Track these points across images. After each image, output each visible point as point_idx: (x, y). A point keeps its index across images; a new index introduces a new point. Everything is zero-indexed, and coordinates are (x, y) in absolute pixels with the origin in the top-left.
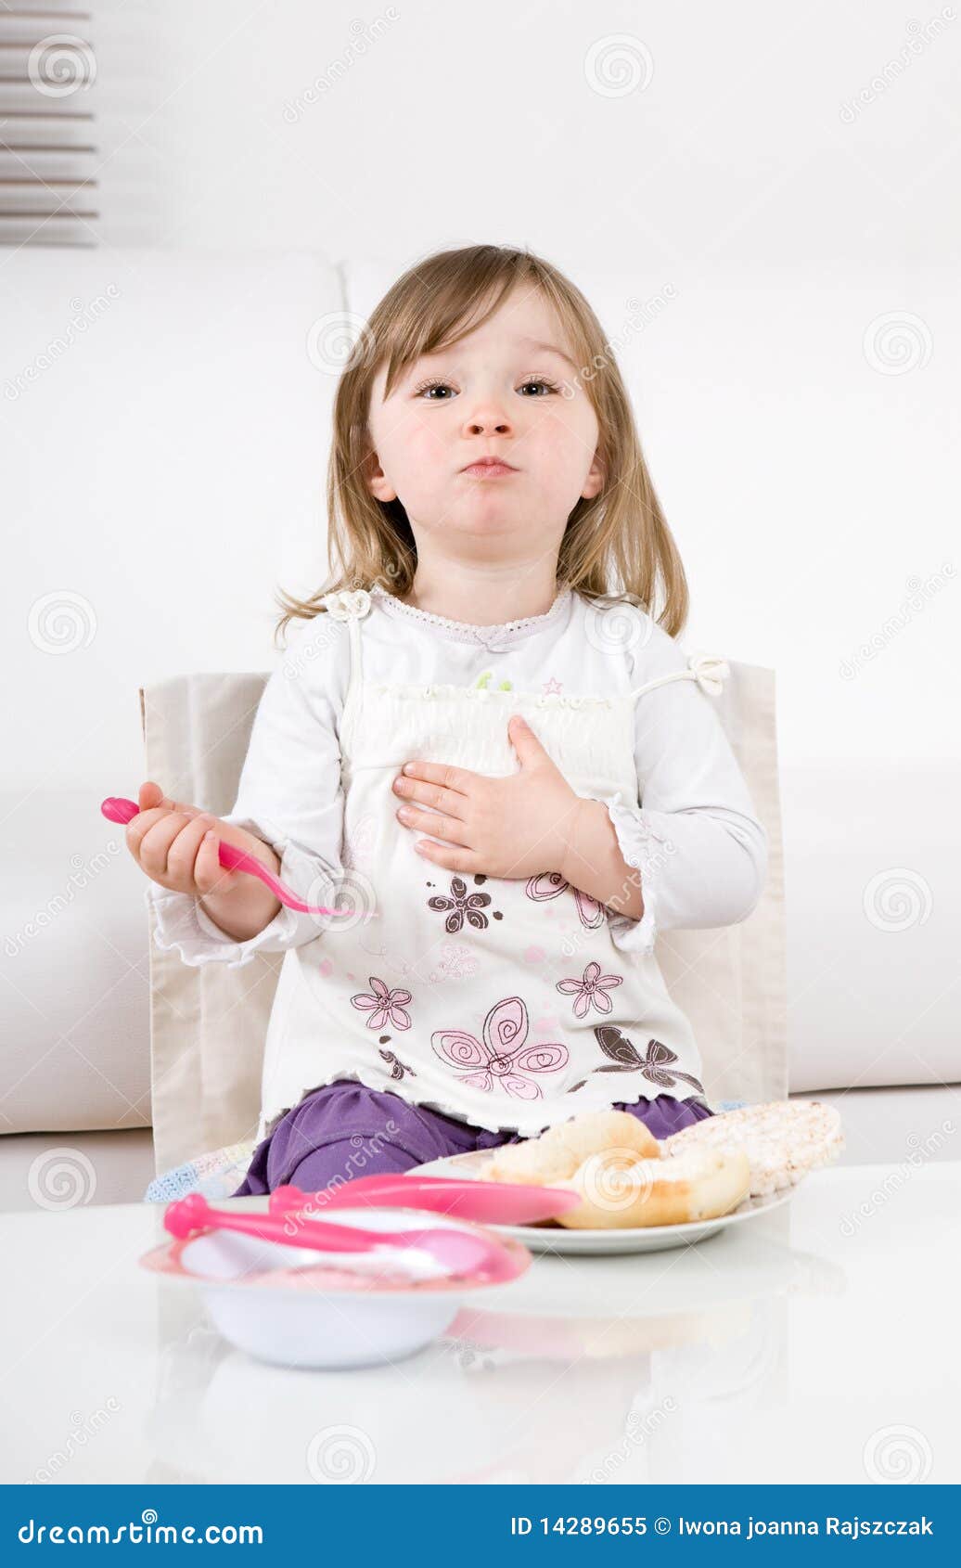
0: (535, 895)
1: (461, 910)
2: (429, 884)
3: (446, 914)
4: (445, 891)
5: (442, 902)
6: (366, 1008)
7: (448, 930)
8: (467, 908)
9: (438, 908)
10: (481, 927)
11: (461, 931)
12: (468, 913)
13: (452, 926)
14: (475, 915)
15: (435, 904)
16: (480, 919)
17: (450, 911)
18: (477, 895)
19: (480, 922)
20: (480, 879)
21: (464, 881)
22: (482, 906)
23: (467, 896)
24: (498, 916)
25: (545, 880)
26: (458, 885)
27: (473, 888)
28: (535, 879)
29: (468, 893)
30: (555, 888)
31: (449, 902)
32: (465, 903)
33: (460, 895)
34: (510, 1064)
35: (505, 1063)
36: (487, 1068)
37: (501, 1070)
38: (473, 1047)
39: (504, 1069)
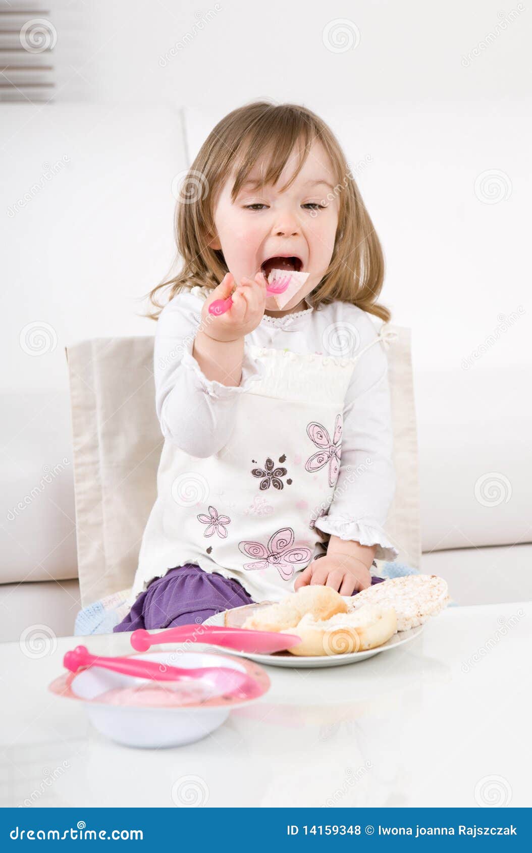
0: (310, 469)
1: (269, 478)
2: (253, 461)
3: (261, 479)
4: (262, 466)
5: (260, 473)
6: (205, 522)
7: (261, 489)
8: (273, 477)
9: (257, 475)
10: (279, 489)
11: (268, 490)
12: (273, 480)
13: (263, 486)
14: (277, 482)
15: (256, 473)
17: (263, 478)
18: (279, 469)
19: (279, 486)
20: (282, 459)
21: (273, 460)
22: (281, 476)
23: (273, 470)
24: (289, 482)
25: (315, 461)
26: (269, 462)
27: (277, 465)
28: (310, 460)
29: (275, 468)
30: (319, 465)
31: (264, 473)
32: (272, 473)
33: (269, 468)
34: (279, 558)
35: (277, 557)
36: (266, 559)
37: (274, 561)
38: (261, 549)
39: (276, 561)
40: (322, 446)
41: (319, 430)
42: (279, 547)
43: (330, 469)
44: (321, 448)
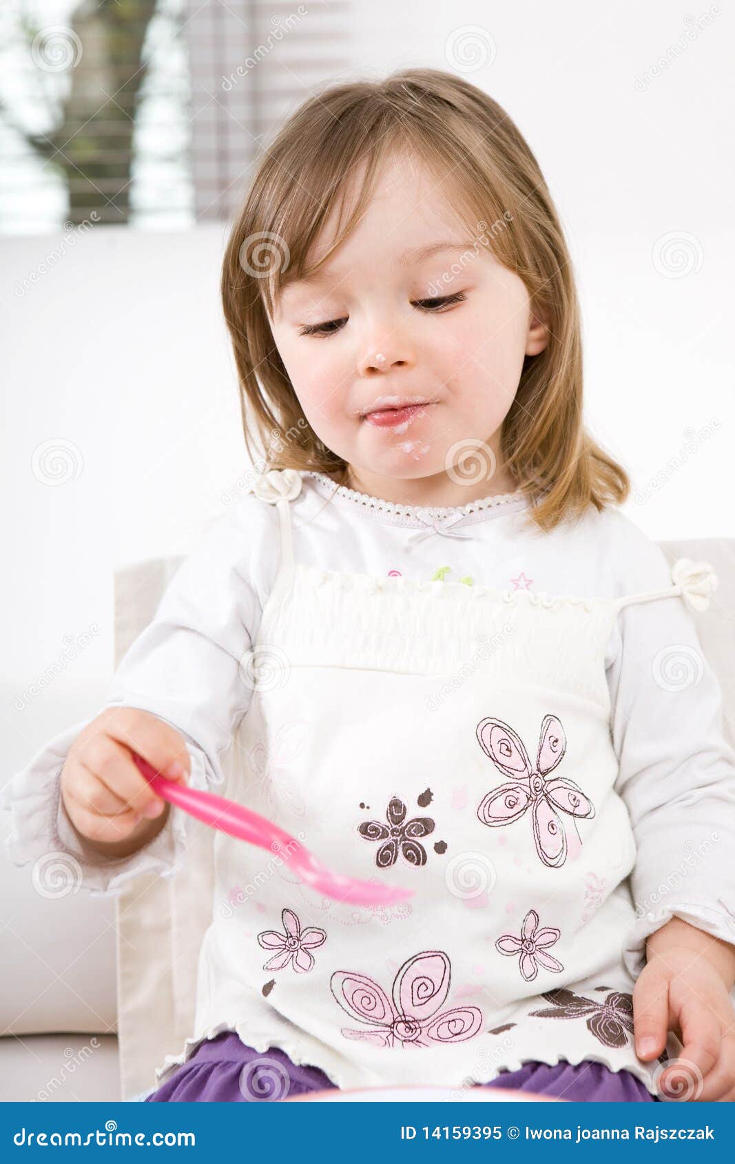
0: (488, 819)
1: (396, 841)
2: (362, 805)
3: (379, 844)
4: (379, 816)
5: (375, 829)
6: (273, 947)
7: (379, 864)
8: (404, 839)
9: (370, 835)
10: (418, 864)
11: (393, 867)
12: (404, 845)
13: (384, 859)
14: (412, 848)
15: (367, 830)
16: (418, 855)
17: (384, 840)
18: (418, 820)
19: (418, 857)
20: (425, 799)
21: (404, 802)
22: (421, 836)
23: (405, 822)
24: (441, 848)
25: (500, 801)
26: (396, 807)
27: (414, 812)
28: (489, 800)
29: (408, 818)
30: (511, 812)
31: (383, 829)
32: (402, 831)
33: (398, 820)
34: (418, 1030)
35: (413, 1027)
36: (390, 1027)
37: (407, 1035)
38: (378, 999)
39: (410, 1034)
40: (512, 771)
41: (504, 735)
42: (417, 1001)
43: (536, 824)
44: (510, 775)
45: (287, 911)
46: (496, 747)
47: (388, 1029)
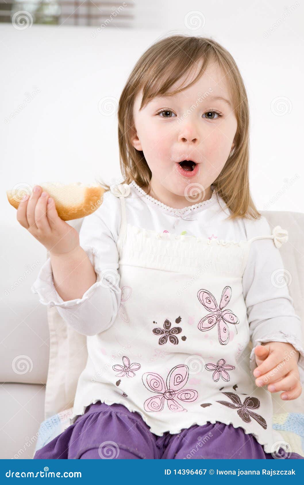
0: (202, 328)
1: (167, 335)
2: (154, 322)
3: (160, 336)
4: (161, 326)
5: (159, 331)
6: (119, 370)
7: (160, 344)
8: (170, 335)
9: (157, 333)
10: (174, 344)
11: (165, 344)
12: (170, 337)
13: (162, 341)
14: (173, 338)
15: (156, 331)
16: (175, 340)
17: (162, 335)
18: (175, 328)
19: (175, 341)
20: (178, 320)
21: (170, 321)
22: (177, 334)
23: (171, 328)
24: (184, 338)
25: (206, 322)
26: (167, 323)
27: (174, 325)
28: (202, 321)
29: (172, 327)
30: (210, 325)
31: (162, 331)
32: (169, 332)
33: (167, 328)
34: (174, 395)
35: (172, 394)
36: (163, 394)
37: (169, 397)
38: (160, 383)
39: (171, 397)
40: (211, 309)
41: (208, 296)
42: (176, 383)
43: (219, 329)
44: (210, 311)
45: (125, 357)
46: (205, 300)
47: (163, 395)
